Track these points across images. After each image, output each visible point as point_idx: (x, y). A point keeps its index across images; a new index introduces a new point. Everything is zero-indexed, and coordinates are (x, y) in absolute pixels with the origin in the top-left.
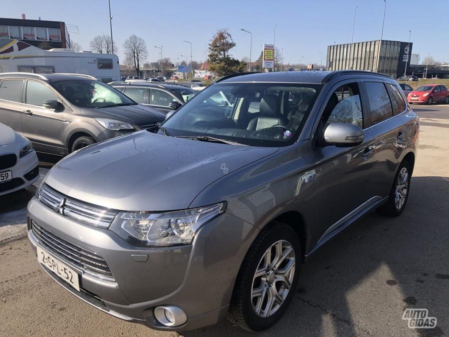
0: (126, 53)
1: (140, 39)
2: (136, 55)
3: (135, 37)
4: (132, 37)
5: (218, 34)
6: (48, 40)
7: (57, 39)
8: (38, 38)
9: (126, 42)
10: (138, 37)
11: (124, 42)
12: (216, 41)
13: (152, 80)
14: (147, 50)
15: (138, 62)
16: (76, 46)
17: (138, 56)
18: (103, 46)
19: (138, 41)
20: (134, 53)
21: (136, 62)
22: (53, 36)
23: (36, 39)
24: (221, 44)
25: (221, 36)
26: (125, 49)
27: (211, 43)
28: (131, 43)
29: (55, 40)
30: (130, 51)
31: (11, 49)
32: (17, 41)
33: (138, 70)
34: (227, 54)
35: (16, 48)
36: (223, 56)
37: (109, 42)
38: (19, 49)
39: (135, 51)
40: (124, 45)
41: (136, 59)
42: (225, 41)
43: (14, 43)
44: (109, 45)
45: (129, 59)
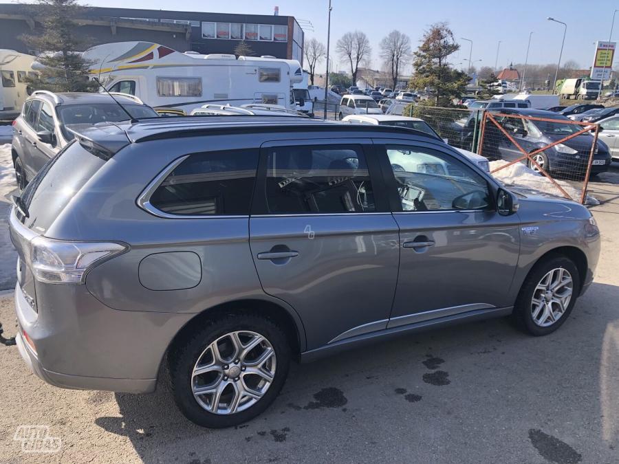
0: (382, 56)
1: (404, 36)
2: (395, 58)
3: (397, 33)
4: (393, 33)
5: (431, 30)
6: (273, 40)
7: (283, 39)
8: (261, 38)
9: (384, 41)
10: (402, 33)
11: (381, 41)
12: (428, 41)
13: (404, 95)
15: (397, 68)
16: (320, 47)
17: (398, 59)
18: (354, 46)
19: (401, 39)
20: (394, 56)
21: (395, 67)
22: (280, 35)
23: (259, 40)
24: (438, 45)
25: (437, 34)
26: (381, 51)
27: (421, 44)
28: (391, 41)
29: (280, 39)
30: (388, 54)
31: (150, 56)
32: (159, 46)
33: (395, 80)
34: (444, 61)
35: (156, 54)
36: (437, 65)
37: (361, 41)
38: (161, 56)
39: (395, 53)
40: (380, 45)
41: (395, 64)
42: (442, 41)
43: (155, 48)
44: (361, 45)
45: (386, 64)
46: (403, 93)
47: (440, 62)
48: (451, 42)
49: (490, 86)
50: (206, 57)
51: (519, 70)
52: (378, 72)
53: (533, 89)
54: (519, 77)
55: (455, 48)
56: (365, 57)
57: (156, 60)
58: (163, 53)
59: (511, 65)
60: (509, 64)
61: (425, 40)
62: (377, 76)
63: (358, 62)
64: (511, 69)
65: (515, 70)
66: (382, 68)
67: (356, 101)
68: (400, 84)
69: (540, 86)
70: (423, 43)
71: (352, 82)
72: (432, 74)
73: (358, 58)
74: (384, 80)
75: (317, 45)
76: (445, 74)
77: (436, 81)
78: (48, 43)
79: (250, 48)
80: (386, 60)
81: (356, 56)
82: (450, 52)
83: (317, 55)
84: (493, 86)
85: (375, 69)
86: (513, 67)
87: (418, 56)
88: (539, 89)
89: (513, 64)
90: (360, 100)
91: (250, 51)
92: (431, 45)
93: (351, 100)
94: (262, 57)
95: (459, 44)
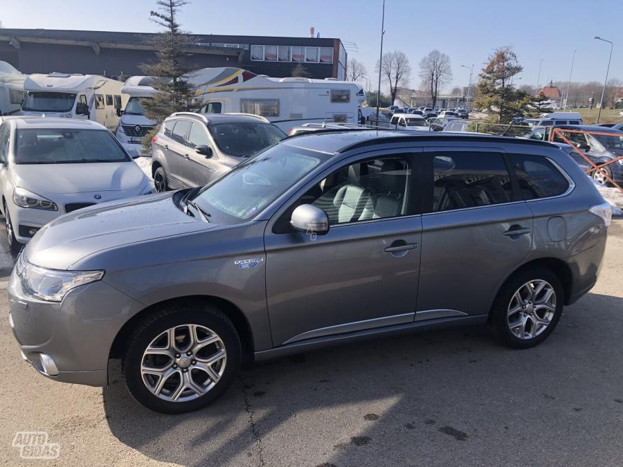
0: (421, 76)
1: (443, 56)
2: (435, 78)
3: (436, 53)
4: (433, 53)
5: (495, 53)
6: (319, 62)
7: (329, 60)
8: (308, 60)
9: (424, 60)
10: (442, 53)
11: (420, 61)
12: (492, 64)
14: (450, 71)
15: (436, 87)
16: (359, 67)
17: (437, 78)
18: (393, 66)
19: (440, 59)
20: (433, 75)
21: (434, 86)
22: (326, 57)
23: (305, 61)
24: (501, 67)
25: (501, 57)
26: (421, 70)
27: (485, 67)
28: (430, 61)
29: (326, 61)
30: (427, 73)
31: (236, 80)
32: (243, 71)
33: (434, 99)
34: (507, 82)
35: (241, 78)
36: (501, 86)
37: (401, 61)
38: (245, 80)
39: (435, 72)
40: (420, 64)
41: (434, 84)
42: (506, 64)
43: (240, 73)
44: (400, 65)
45: (425, 83)
46: (445, 112)
47: (503, 83)
48: (514, 64)
49: (540, 105)
50: (281, 80)
51: (560, 88)
52: (414, 91)
53: (575, 107)
54: (560, 95)
55: (519, 69)
56: (404, 76)
57: (241, 84)
58: (246, 77)
59: (552, 83)
60: (550, 82)
61: (489, 62)
62: (414, 95)
63: (397, 82)
64: (551, 87)
65: (556, 87)
66: (419, 88)
67: (407, 119)
68: (439, 104)
69: (582, 104)
70: (487, 66)
71: (391, 101)
72: (496, 93)
73: (397, 77)
74: (423, 99)
75: (356, 65)
76: (508, 94)
77: (501, 101)
78: (163, 71)
79: (306, 70)
80: (424, 80)
81: (395, 76)
82: (513, 74)
83: (357, 75)
84: (543, 104)
85: (411, 88)
86: (553, 85)
87: (483, 78)
88: (581, 107)
89: (553, 82)
90: (410, 119)
91: (306, 73)
92: (495, 67)
93: (402, 119)
94: (326, 79)
95: (522, 67)
